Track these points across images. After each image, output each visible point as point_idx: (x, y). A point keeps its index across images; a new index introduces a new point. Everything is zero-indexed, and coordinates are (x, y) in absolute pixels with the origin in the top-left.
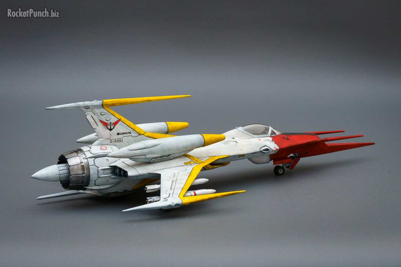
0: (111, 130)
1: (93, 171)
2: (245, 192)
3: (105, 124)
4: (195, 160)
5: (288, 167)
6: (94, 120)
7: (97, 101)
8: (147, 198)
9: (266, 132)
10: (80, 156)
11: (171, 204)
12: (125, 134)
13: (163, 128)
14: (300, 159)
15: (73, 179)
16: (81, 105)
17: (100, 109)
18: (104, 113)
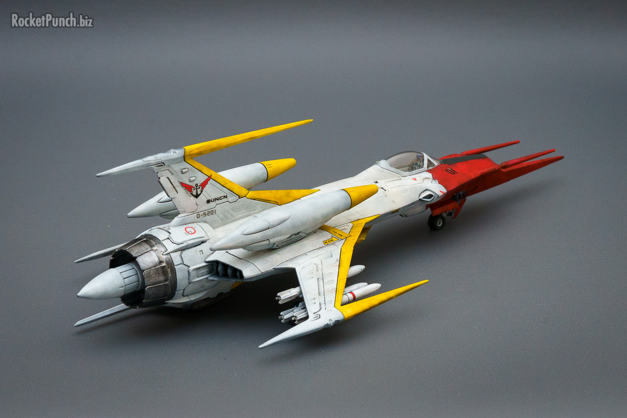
0: (197, 196)
1: (181, 274)
2: (427, 282)
3: (188, 188)
4: (337, 235)
5: (450, 214)
6: (171, 183)
7: (176, 151)
8: (281, 313)
9: (419, 164)
10: (157, 250)
11: (328, 322)
12: (218, 200)
13: (260, 174)
14: (465, 200)
15: (150, 292)
16: (152, 162)
17: (180, 164)
18: (186, 170)
